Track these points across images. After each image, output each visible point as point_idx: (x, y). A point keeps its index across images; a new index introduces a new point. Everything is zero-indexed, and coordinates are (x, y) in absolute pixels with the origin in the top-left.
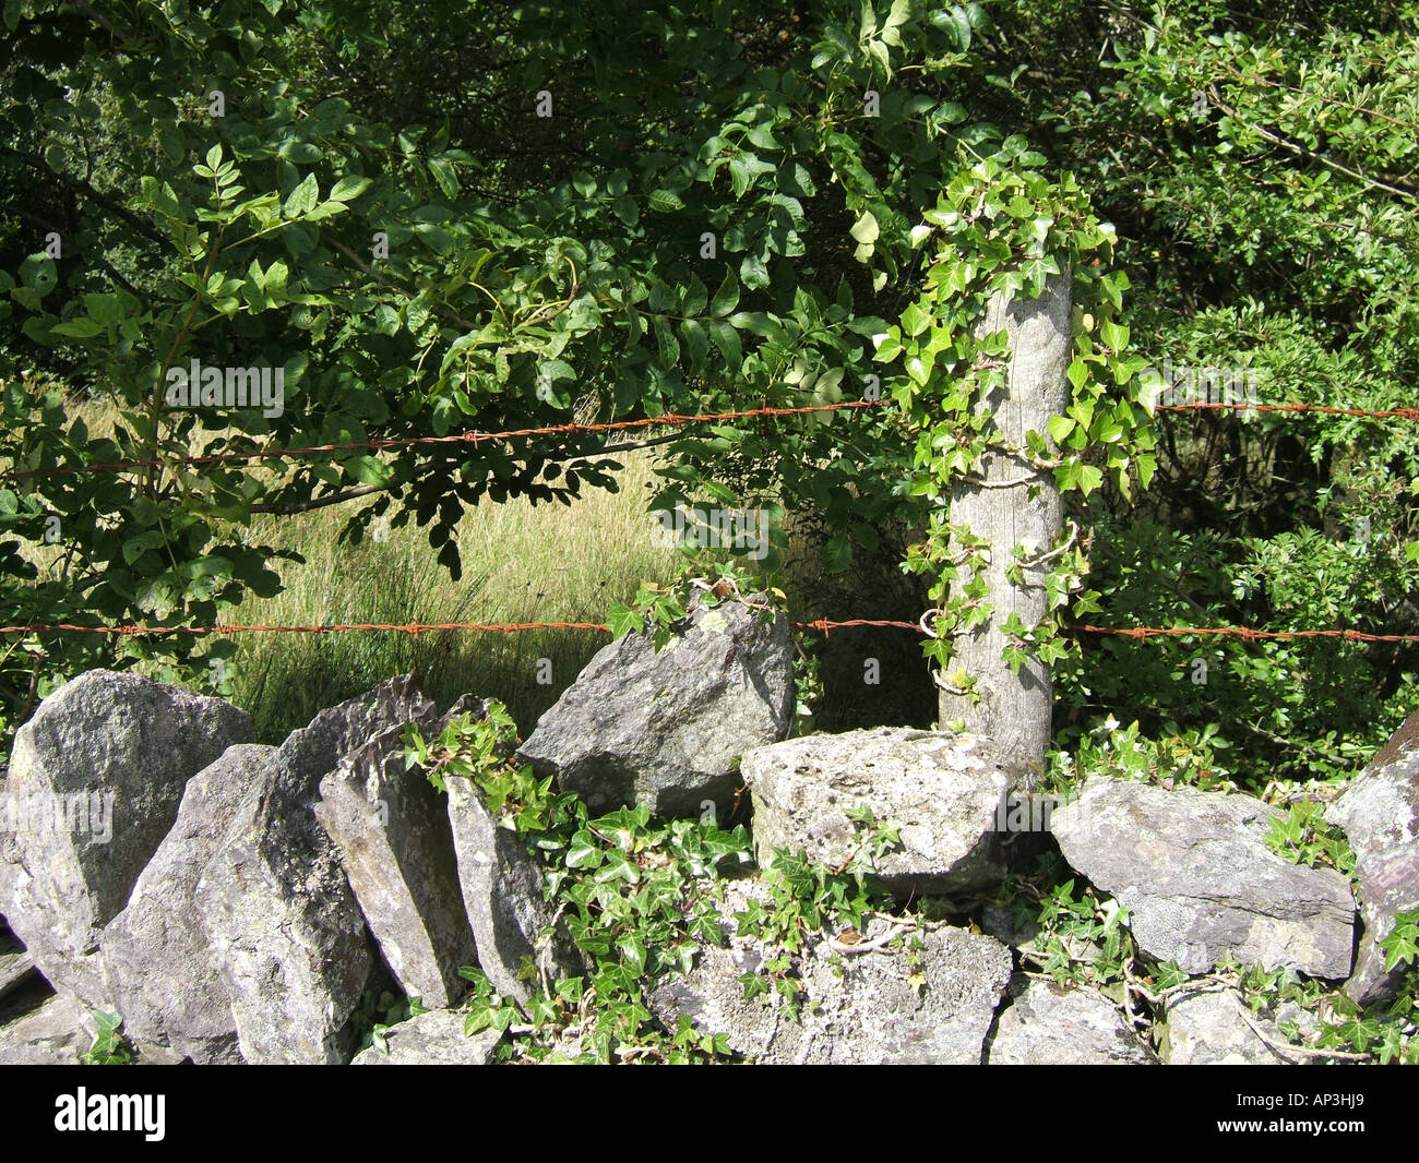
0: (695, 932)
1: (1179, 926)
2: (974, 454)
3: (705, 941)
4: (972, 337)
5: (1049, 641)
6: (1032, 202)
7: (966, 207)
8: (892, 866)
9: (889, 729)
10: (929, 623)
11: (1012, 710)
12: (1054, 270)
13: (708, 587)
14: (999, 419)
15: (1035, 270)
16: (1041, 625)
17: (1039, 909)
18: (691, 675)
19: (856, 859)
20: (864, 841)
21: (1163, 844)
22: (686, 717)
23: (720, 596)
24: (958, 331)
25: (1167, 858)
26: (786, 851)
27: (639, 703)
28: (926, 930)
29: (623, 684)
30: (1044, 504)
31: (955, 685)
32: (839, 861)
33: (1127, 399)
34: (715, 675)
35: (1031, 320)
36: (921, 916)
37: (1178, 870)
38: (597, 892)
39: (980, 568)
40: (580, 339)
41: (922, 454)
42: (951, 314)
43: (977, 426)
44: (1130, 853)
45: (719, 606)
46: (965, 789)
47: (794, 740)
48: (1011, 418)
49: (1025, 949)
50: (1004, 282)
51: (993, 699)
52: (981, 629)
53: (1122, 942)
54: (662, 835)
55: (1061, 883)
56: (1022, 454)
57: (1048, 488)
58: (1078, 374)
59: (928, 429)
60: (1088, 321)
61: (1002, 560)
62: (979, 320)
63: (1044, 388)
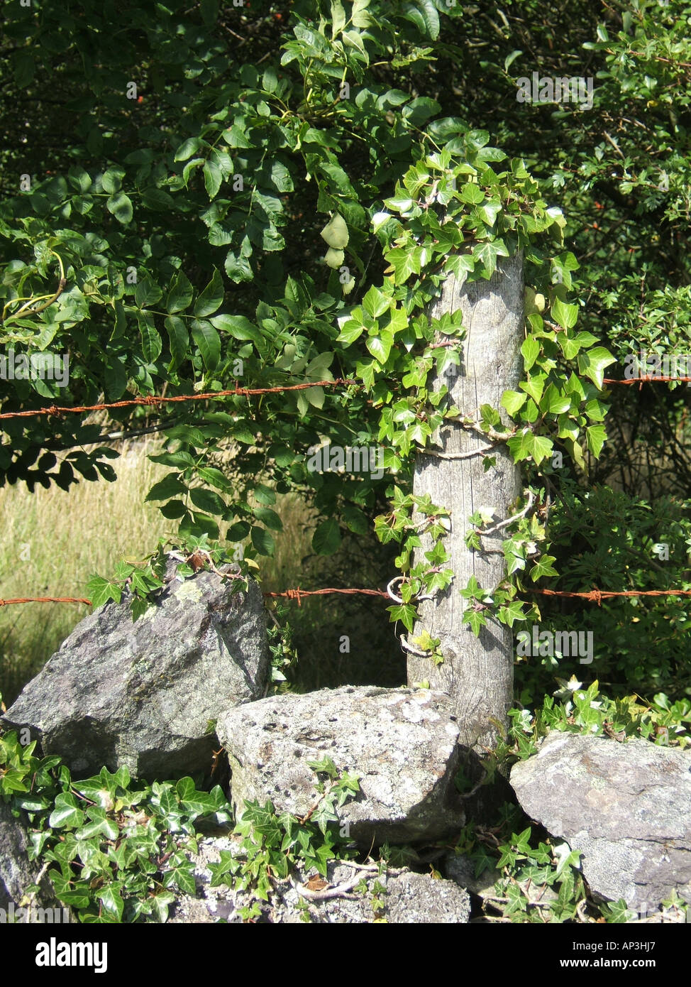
0: (170, 883)
1: (627, 868)
2: (432, 427)
3: (180, 892)
4: (429, 317)
5: (507, 604)
6: (483, 189)
7: (421, 194)
8: (352, 815)
9: (353, 687)
10: (395, 590)
11: (474, 671)
12: (504, 253)
13: (183, 559)
14: (456, 394)
15: (486, 253)
16: (500, 589)
17: (498, 855)
18: (168, 643)
19: (320, 808)
20: (327, 790)
21: (613, 792)
22: (164, 682)
23: (195, 566)
24: (416, 312)
25: (616, 804)
26: (256, 803)
27: (119, 669)
28: (388, 875)
29: (103, 651)
30: (500, 474)
31: (419, 648)
32: (304, 810)
33: (577, 374)
34: (190, 642)
35: (484, 301)
36: (383, 862)
37: (625, 815)
38: (78, 849)
39: (441, 536)
40: (68, 331)
41: (385, 429)
42: (409, 296)
43: (435, 402)
44: (581, 800)
45: (194, 577)
46: (421, 740)
47: (263, 700)
48: (467, 393)
49: (487, 894)
50: (457, 264)
51: (456, 660)
52: (443, 594)
53: (576, 885)
54: (141, 795)
55: (519, 831)
56: (477, 427)
57: (504, 459)
58: (530, 351)
59: (390, 406)
60: (540, 300)
61: (462, 528)
62: (435, 301)
63: (498, 364)
